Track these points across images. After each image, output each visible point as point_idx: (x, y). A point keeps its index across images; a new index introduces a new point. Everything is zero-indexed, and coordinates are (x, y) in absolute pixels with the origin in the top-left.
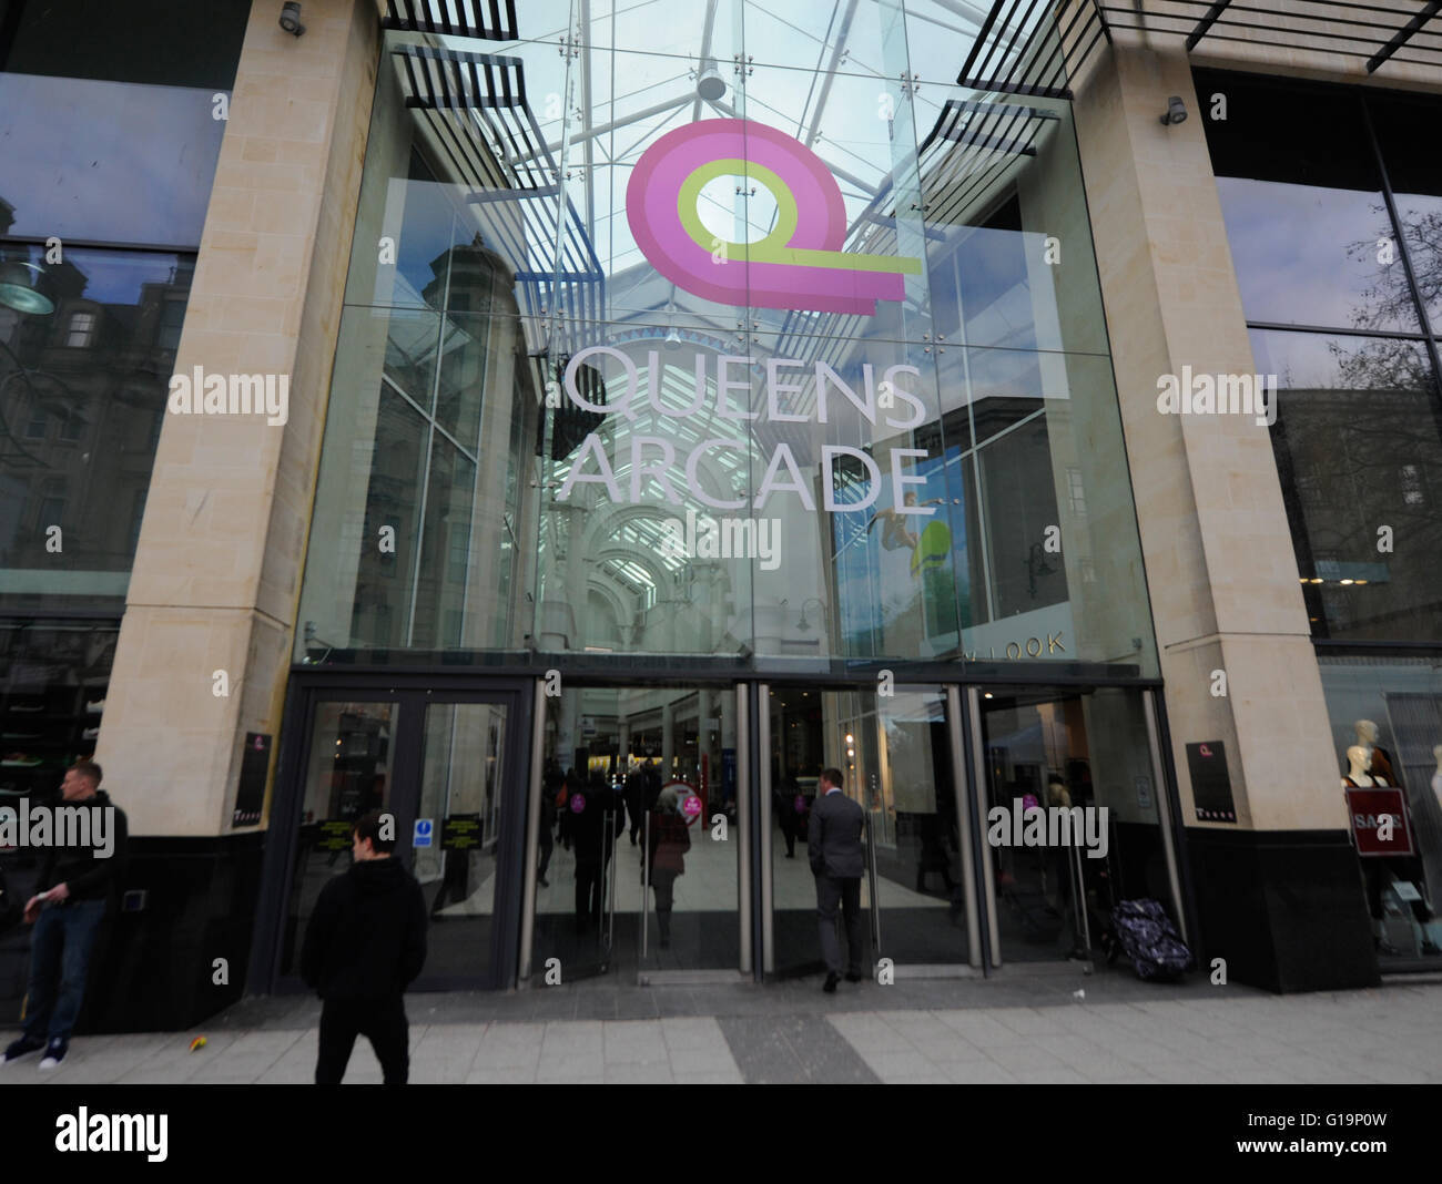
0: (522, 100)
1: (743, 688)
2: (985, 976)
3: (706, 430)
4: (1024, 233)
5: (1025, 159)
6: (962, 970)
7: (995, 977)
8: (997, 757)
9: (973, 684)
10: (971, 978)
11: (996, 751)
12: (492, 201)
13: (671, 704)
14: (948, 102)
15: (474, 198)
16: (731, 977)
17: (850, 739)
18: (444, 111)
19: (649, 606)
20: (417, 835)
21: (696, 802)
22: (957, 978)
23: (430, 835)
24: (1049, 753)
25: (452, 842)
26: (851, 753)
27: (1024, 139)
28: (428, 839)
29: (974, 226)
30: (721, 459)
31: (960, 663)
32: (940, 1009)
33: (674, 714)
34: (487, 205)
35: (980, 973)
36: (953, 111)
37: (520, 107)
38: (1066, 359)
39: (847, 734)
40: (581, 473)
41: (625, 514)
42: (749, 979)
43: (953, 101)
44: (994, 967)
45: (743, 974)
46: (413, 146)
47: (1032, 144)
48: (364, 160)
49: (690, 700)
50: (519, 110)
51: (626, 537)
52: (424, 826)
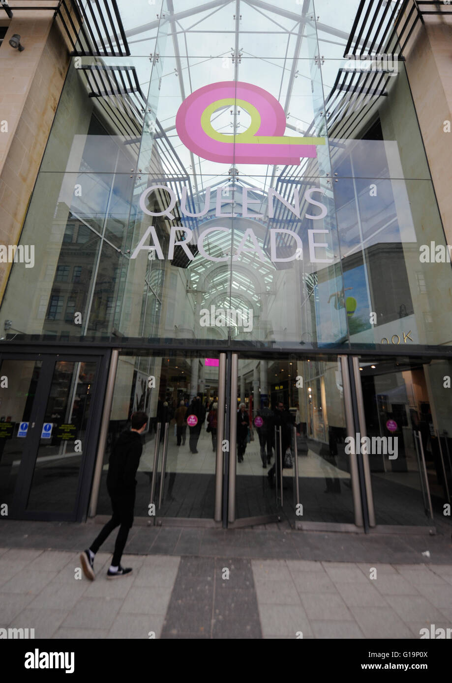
0: (139, 89)
1: (223, 356)
2: (365, 533)
3: (254, 258)
4: (384, 141)
5: (383, 98)
6: (351, 528)
7: (372, 534)
8: (383, 401)
9: (355, 355)
10: (357, 533)
11: (382, 397)
12: (135, 143)
13: (244, 375)
14: (340, 69)
15: (127, 142)
16: (209, 523)
17: (310, 390)
18: (106, 97)
19: (236, 335)
20: (44, 431)
21: (194, 419)
22: (347, 532)
23: (50, 432)
24: (411, 399)
25: (61, 436)
26: (310, 396)
27: (380, 88)
28: (49, 434)
29: (359, 139)
30: (260, 270)
31: (348, 344)
32: (329, 561)
33: (245, 379)
34: (133, 145)
35: (361, 530)
36: (343, 74)
37: (138, 92)
38: (406, 182)
39: (309, 387)
40: (144, 245)
41: (223, 295)
42: (220, 525)
43: (342, 69)
44: (370, 527)
45: (217, 522)
46: (93, 114)
47: (385, 90)
48: (56, 110)
49: (250, 373)
50: (137, 93)
51: (225, 305)
52: (48, 426)
